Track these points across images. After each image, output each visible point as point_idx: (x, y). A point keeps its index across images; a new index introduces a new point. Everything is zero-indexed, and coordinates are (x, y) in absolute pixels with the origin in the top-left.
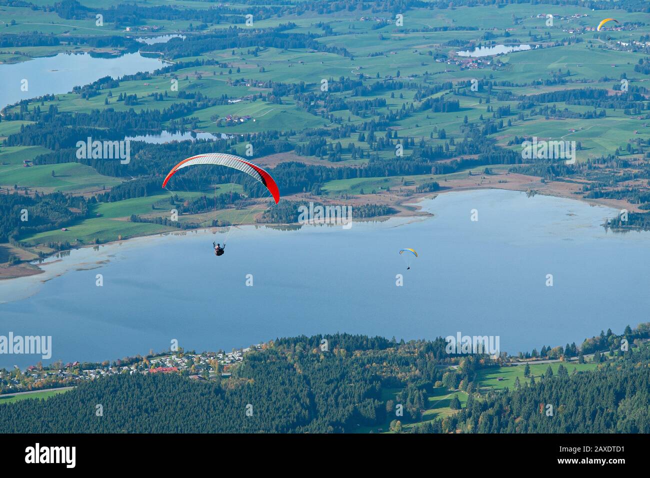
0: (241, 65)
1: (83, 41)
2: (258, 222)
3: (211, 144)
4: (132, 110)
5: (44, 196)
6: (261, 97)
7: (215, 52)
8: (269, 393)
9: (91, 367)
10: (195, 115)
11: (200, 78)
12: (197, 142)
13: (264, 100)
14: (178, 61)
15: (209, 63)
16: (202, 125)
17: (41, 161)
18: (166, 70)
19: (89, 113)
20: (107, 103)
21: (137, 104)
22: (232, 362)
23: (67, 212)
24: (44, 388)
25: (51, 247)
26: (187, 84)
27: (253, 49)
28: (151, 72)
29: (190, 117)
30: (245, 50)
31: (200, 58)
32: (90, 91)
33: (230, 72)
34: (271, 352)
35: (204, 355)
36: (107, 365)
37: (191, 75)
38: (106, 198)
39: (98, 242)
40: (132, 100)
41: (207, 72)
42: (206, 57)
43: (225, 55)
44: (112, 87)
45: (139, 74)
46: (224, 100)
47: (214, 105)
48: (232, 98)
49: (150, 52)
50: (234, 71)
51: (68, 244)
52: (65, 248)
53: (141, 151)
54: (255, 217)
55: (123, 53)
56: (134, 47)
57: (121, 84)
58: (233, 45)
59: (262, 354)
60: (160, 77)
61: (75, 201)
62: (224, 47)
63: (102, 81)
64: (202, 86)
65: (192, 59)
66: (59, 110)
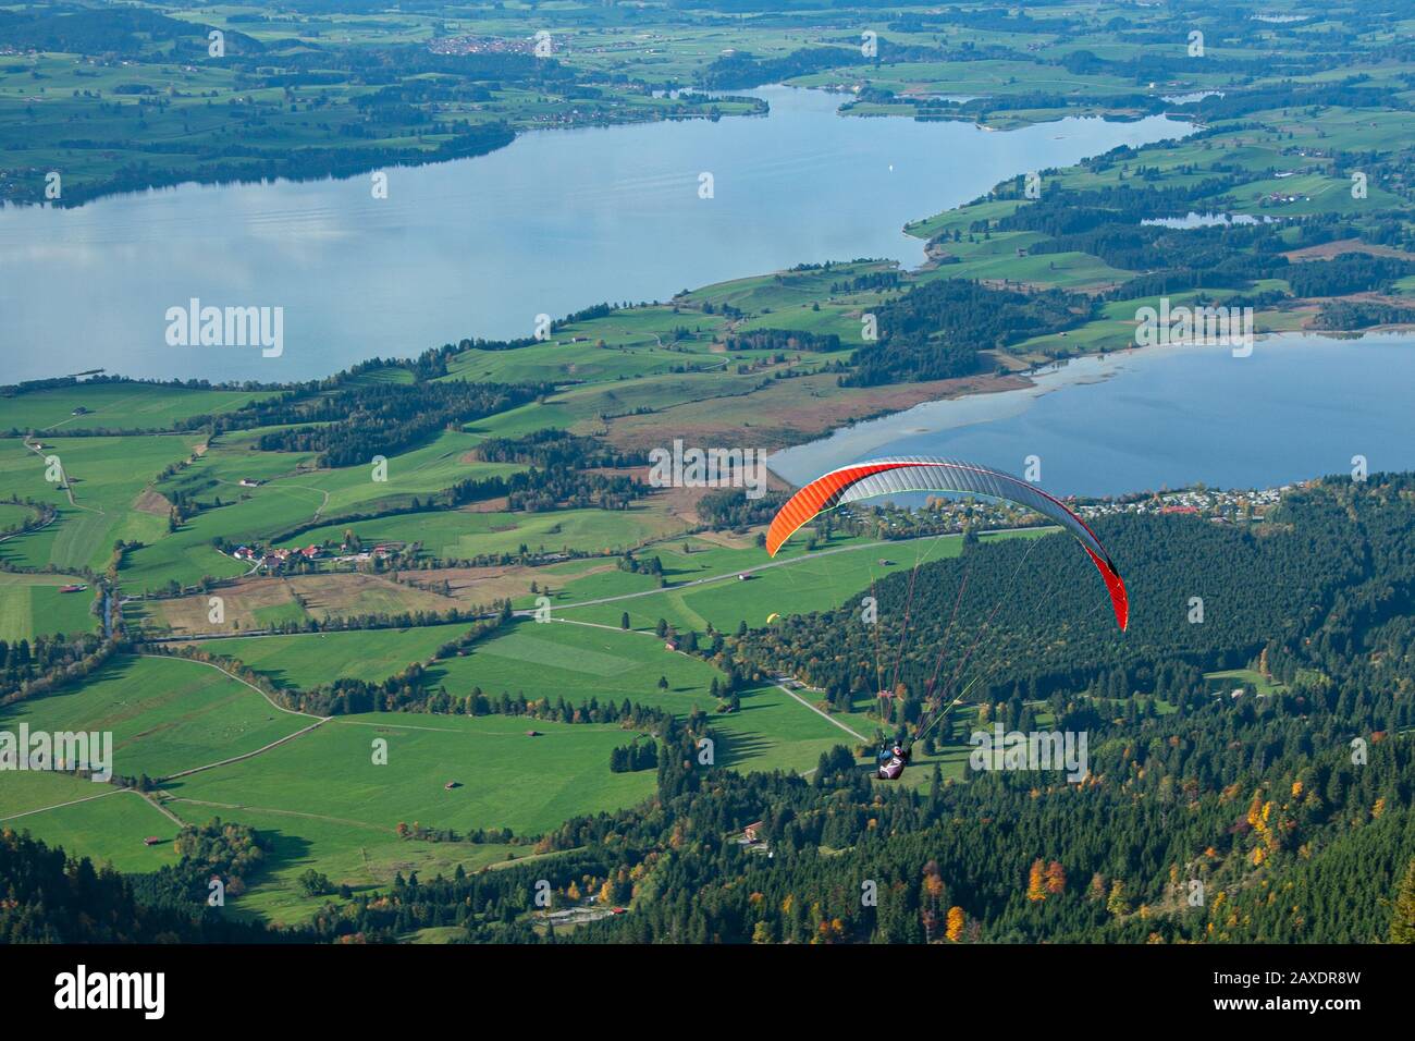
0: (1296, 130)
1: (1096, 101)
2: (1307, 329)
3: (1251, 229)
4: (1152, 186)
5: (1040, 293)
6: (1318, 169)
7: (1261, 112)
8: (1313, 542)
9: (1090, 503)
10: (1233, 192)
11: (1239, 146)
12: (1233, 227)
13: (1322, 173)
14: (1213, 125)
15: (1254, 127)
16: (1240, 205)
17: (1038, 249)
18: (1197, 136)
19: (1099, 191)
20: (1121, 178)
21: (1159, 179)
22: (1266, 503)
23: (1066, 312)
24: (1032, 525)
25: (1046, 355)
26: (1223, 153)
27: (1311, 108)
28: (1179, 139)
29: (1225, 195)
30: (1300, 110)
31: (1241, 121)
32: (1101, 164)
33: (1280, 138)
34: (1317, 492)
35: (1230, 493)
36: (1110, 502)
37: (1229, 142)
38: (1115, 296)
39: (1103, 351)
40: (1153, 175)
41: (1248, 139)
42: (1248, 119)
43: (1274, 117)
44: (1129, 158)
45: (1163, 141)
46: (1270, 174)
47: (1257, 179)
48: (1280, 172)
49: (1177, 113)
50: (1285, 136)
51: (1066, 351)
52: (1063, 357)
53: (1161, 238)
54: (1303, 322)
55: (1144, 115)
56: (1156, 107)
57: (1139, 154)
58: (1286, 104)
59: (1306, 494)
60: (1190, 145)
61: (1077, 299)
62: (1274, 107)
63: (1117, 150)
64: (1243, 156)
65: (1232, 122)
66: (1062, 187)
